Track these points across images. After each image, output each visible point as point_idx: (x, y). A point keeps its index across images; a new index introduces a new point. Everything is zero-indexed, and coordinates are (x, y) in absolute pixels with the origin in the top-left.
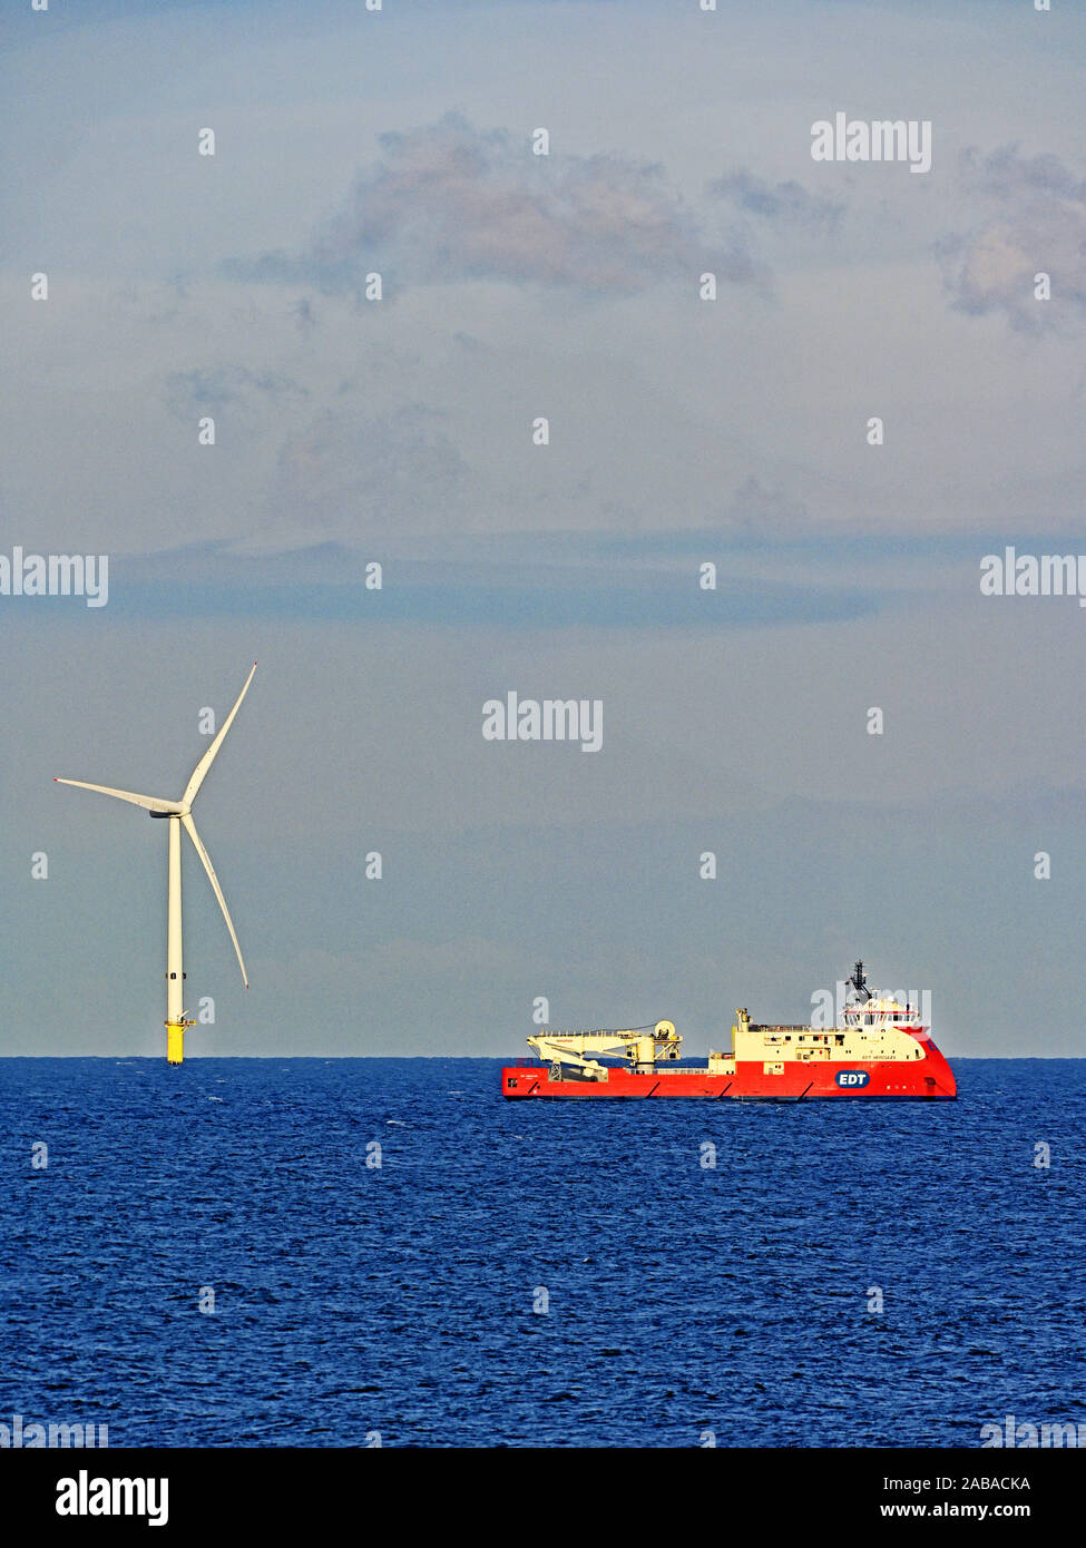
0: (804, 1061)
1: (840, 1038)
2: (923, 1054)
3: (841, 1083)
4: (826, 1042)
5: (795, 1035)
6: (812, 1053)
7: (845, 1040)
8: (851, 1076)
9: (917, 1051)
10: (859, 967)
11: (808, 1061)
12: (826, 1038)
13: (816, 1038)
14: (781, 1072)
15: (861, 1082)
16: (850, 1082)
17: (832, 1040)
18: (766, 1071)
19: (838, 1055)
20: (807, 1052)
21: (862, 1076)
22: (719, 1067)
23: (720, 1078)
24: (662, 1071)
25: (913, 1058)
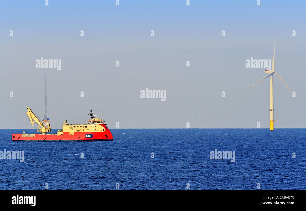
0: (78, 132)
1: (86, 127)
2: (105, 130)
3: (87, 137)
4: (83, 128)
5: (76, 126)
6: (80, 130)
7: (87, 127)
8: (89, 135)
9: (103, 129)
10: (91, 111)
11: (79, 132)
12: (83, 127)
13: (81, 127)
14: (73, 134)
15: (91, 136)
16: (88, 137)
17: (84, 127)
18: (70, 134)
19: (86, 130)
20: (79, 130)
21: (91, 135)
22: (60, 133)
23: (60, 136)
24: (47, 134)
25: (102, 131)
